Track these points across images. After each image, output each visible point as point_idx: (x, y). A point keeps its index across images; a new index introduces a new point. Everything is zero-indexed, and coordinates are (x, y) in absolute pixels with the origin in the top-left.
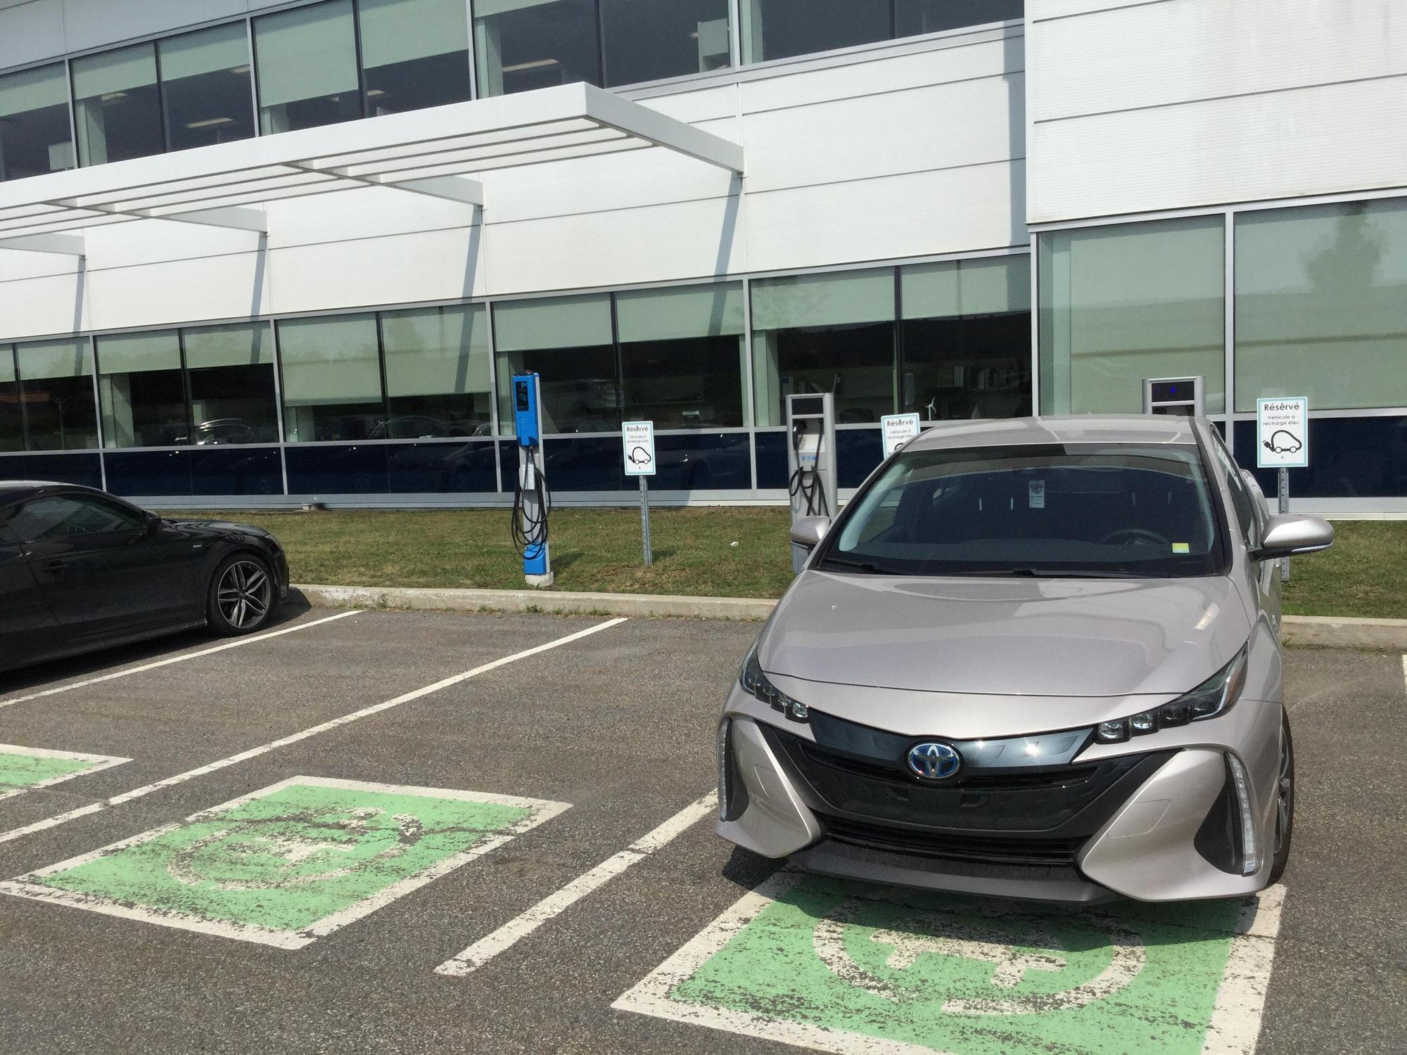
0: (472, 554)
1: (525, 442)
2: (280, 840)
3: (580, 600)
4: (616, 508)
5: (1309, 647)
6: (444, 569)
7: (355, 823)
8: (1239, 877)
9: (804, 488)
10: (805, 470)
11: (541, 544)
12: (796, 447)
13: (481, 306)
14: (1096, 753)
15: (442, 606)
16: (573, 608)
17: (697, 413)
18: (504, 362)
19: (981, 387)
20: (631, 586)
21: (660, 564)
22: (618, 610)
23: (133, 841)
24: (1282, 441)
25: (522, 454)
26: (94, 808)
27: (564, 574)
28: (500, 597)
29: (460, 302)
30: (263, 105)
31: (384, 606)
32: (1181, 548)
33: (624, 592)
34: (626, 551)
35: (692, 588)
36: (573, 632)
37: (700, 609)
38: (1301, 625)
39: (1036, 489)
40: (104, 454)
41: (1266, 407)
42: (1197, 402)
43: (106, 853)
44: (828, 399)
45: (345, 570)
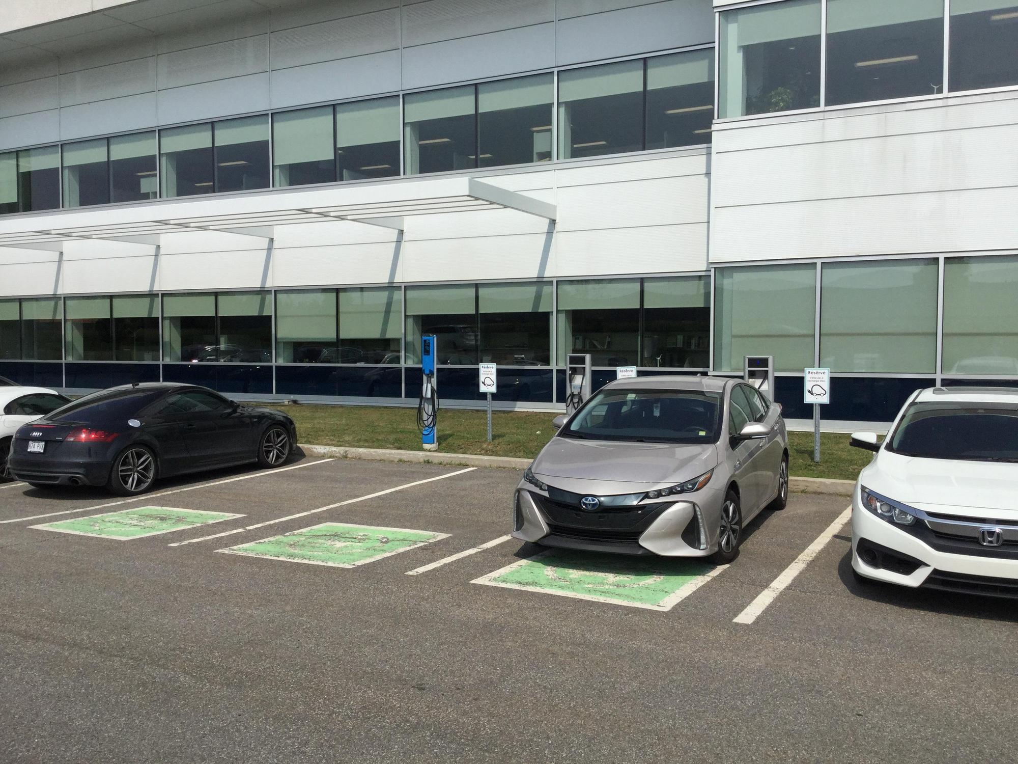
0: (392, 432)
1: (427, 372)
2: (330, 541)
3: (453, 457)
4: (472, 411)
5: (815, 493)
6: (377, 439)
7: (360, 537)
8: (698, 550)
9: (574, 403)
10: (574, 394)
11: (432, 427)
12: (571, 382)
13: (399, 288)
14: (646, 501)
15: (378, 458)
16: (449, 462)
17: (523, 356)
18: (410, 321)
19: (693, 347)
20: (480, 451)
21: (496, 442)
22: (472, 464)
23: (266, 540)
24: (816, 390)
25: (425, 378)
26: (241, 530)
27: (444, 444)
28: (409, 454)
29: (386, 285)
30: (275, 164)
31: (346, 457)
32: (702, 433)
33: (476, 454)
34: (478, 434)
35: (513, 454)
36: (449, 473)
37: (516, 464)
38: (812, 482)
39: (657, 407)
40: (163, 365)
41: (809, 372)
42: (770, 368)
43: (257, 543)
44: (588, 357)
45: (323, 438)
